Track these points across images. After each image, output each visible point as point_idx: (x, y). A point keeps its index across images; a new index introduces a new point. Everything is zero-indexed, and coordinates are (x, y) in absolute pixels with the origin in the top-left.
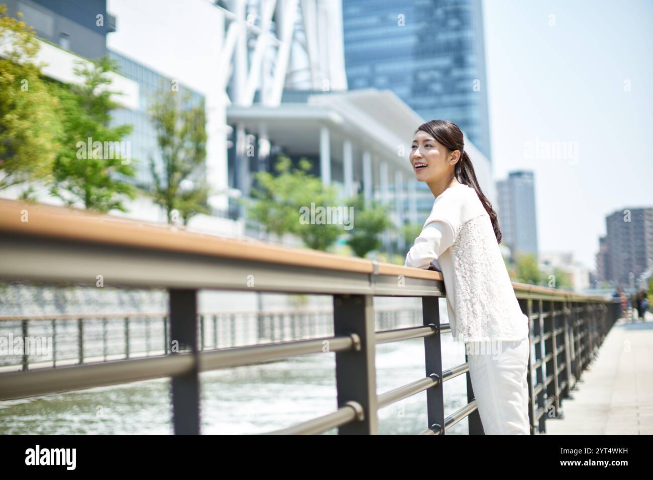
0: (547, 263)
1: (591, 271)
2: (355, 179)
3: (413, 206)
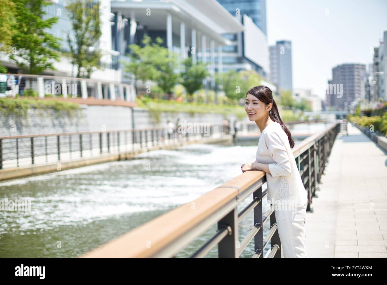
0: (297, 95)
1: (323, 100)
2: (186, 45)
3: (220, 61)
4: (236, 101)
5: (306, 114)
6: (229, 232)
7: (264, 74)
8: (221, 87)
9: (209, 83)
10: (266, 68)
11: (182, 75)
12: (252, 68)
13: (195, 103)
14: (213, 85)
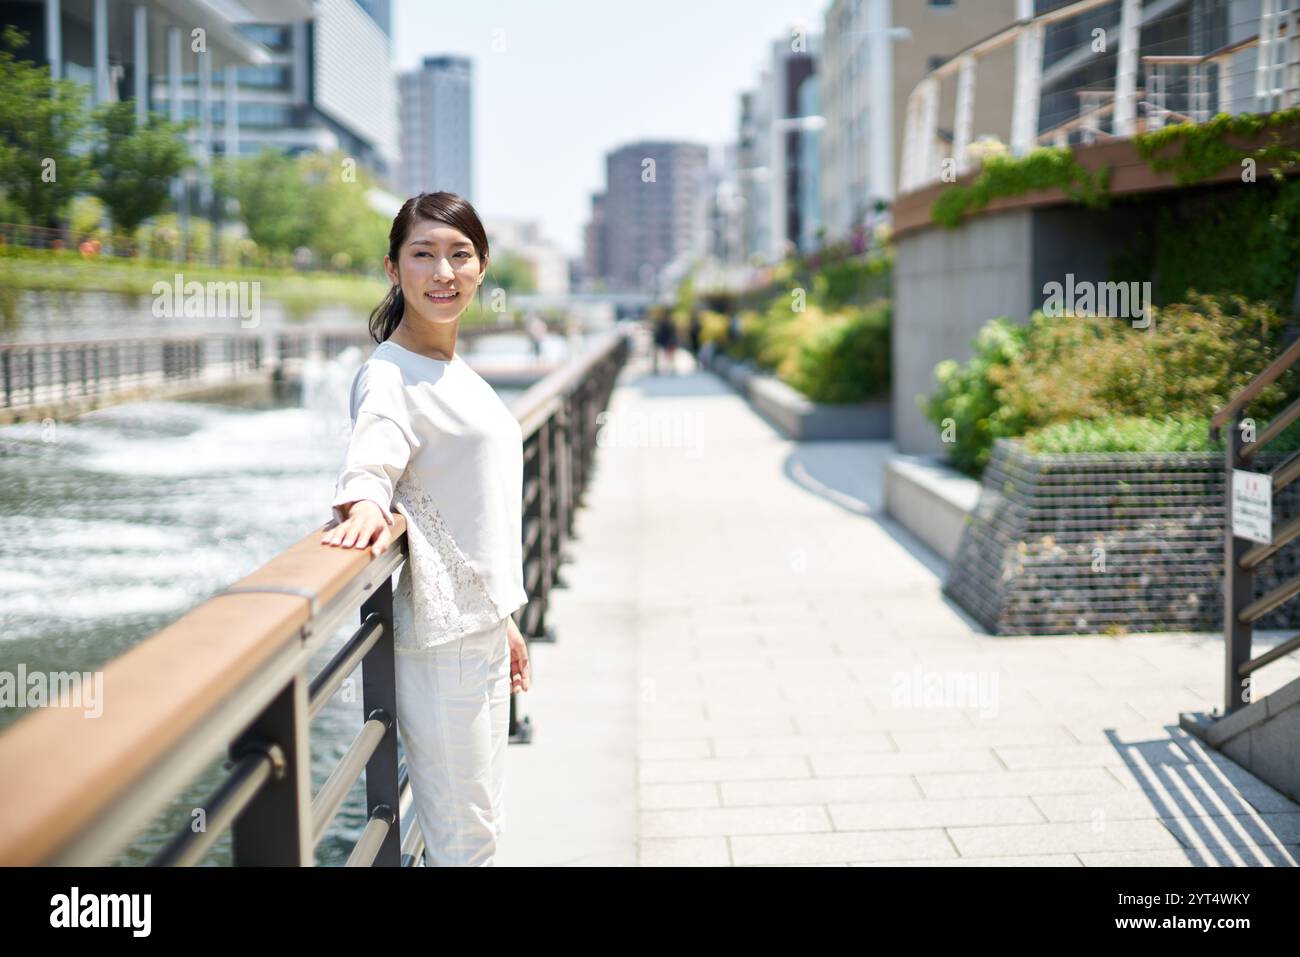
1: (573, 258)
2: (113, 61)
3: (233, 118)
4: (283, 255)
5: (520, 301)
6: (274, 768)
7: (380, 167)
8: (233, 205)
9: (193, 194)
10: (388, 147)
11: (97, 161)
12: (340, 145)
13: (142, 259)
14: (206, 197)
